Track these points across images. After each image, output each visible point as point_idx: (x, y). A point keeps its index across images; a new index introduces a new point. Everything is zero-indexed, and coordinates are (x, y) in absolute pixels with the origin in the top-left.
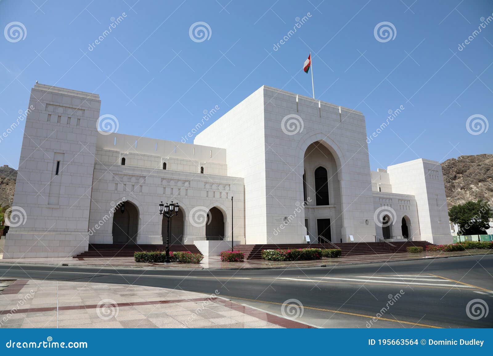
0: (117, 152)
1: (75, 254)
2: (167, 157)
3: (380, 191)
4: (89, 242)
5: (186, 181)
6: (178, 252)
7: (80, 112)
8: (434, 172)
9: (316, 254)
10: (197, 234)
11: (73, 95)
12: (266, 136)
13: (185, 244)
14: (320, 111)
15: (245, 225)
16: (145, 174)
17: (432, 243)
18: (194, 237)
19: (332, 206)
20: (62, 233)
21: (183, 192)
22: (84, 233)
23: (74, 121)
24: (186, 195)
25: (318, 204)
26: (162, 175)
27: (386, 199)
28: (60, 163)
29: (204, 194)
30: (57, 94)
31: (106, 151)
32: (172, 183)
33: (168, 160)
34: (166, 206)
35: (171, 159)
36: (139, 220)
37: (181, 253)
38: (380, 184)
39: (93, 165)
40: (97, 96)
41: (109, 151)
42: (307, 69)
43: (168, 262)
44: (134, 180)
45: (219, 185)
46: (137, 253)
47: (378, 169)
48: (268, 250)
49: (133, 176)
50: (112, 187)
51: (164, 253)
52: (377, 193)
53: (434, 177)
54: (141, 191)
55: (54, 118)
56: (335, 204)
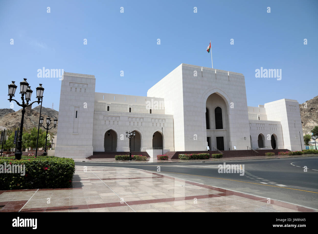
0: (105, 103)
1: (87, 157)
2: (131, 105)
3: (259, 120)
4: (93, 150)
5: (141, 118)
6: (136, 156)
7: (86, 85)
8: (293, 107)
9: (206, 157)
10: (148, 146)
11: (82, 77)
12: (184, 92)
13: (142, 151)
14: (216, 75)
15: (174, 141)
16: (120, 115)
17: (291, 150)
18: (146, 148)
19: (225, 129)
20: (80, 146)
21: (140, 124)
22: (90, 147)
23: (83, 90)
24: (142, 125)
25: (216, 129)
26: (129, 115)
27: (261, 124)
28: (78, 112)
29: (151, 125)
30: (74, 77)
31: (99, 103)
32: (134, 119)
33: (132, 106)
34: (129, 133)
35: (133, 105)
36: (118, 139)
37: (137, 156)
38: (259, 114)
39: (93, 112)
40: (93, 76)
41: (101, 103)
42: (208, 51)
43: (131, 160)
44: (114, 118)
45: (159, 119)
46: (117, 156)
47: (259, 105)
48: (181, 154)
49: (113, 116)
50: (103, 122)
51: (129, 156)
52: (257, 121)
53: (293, 109)
54: (118, 124)
55: (74, 89)
56: (226, 128)
